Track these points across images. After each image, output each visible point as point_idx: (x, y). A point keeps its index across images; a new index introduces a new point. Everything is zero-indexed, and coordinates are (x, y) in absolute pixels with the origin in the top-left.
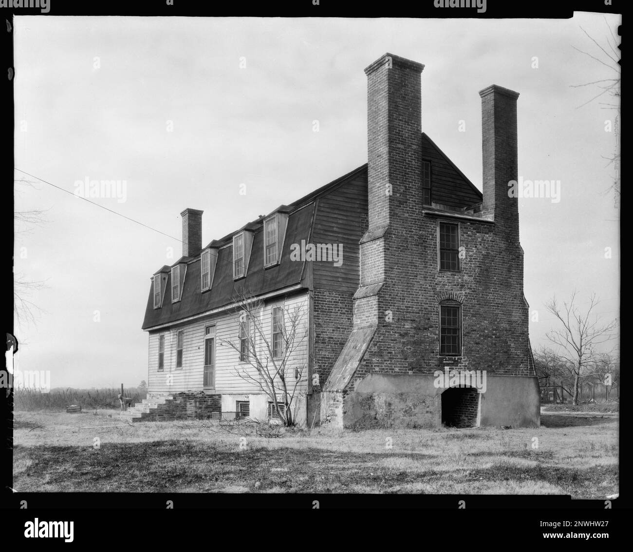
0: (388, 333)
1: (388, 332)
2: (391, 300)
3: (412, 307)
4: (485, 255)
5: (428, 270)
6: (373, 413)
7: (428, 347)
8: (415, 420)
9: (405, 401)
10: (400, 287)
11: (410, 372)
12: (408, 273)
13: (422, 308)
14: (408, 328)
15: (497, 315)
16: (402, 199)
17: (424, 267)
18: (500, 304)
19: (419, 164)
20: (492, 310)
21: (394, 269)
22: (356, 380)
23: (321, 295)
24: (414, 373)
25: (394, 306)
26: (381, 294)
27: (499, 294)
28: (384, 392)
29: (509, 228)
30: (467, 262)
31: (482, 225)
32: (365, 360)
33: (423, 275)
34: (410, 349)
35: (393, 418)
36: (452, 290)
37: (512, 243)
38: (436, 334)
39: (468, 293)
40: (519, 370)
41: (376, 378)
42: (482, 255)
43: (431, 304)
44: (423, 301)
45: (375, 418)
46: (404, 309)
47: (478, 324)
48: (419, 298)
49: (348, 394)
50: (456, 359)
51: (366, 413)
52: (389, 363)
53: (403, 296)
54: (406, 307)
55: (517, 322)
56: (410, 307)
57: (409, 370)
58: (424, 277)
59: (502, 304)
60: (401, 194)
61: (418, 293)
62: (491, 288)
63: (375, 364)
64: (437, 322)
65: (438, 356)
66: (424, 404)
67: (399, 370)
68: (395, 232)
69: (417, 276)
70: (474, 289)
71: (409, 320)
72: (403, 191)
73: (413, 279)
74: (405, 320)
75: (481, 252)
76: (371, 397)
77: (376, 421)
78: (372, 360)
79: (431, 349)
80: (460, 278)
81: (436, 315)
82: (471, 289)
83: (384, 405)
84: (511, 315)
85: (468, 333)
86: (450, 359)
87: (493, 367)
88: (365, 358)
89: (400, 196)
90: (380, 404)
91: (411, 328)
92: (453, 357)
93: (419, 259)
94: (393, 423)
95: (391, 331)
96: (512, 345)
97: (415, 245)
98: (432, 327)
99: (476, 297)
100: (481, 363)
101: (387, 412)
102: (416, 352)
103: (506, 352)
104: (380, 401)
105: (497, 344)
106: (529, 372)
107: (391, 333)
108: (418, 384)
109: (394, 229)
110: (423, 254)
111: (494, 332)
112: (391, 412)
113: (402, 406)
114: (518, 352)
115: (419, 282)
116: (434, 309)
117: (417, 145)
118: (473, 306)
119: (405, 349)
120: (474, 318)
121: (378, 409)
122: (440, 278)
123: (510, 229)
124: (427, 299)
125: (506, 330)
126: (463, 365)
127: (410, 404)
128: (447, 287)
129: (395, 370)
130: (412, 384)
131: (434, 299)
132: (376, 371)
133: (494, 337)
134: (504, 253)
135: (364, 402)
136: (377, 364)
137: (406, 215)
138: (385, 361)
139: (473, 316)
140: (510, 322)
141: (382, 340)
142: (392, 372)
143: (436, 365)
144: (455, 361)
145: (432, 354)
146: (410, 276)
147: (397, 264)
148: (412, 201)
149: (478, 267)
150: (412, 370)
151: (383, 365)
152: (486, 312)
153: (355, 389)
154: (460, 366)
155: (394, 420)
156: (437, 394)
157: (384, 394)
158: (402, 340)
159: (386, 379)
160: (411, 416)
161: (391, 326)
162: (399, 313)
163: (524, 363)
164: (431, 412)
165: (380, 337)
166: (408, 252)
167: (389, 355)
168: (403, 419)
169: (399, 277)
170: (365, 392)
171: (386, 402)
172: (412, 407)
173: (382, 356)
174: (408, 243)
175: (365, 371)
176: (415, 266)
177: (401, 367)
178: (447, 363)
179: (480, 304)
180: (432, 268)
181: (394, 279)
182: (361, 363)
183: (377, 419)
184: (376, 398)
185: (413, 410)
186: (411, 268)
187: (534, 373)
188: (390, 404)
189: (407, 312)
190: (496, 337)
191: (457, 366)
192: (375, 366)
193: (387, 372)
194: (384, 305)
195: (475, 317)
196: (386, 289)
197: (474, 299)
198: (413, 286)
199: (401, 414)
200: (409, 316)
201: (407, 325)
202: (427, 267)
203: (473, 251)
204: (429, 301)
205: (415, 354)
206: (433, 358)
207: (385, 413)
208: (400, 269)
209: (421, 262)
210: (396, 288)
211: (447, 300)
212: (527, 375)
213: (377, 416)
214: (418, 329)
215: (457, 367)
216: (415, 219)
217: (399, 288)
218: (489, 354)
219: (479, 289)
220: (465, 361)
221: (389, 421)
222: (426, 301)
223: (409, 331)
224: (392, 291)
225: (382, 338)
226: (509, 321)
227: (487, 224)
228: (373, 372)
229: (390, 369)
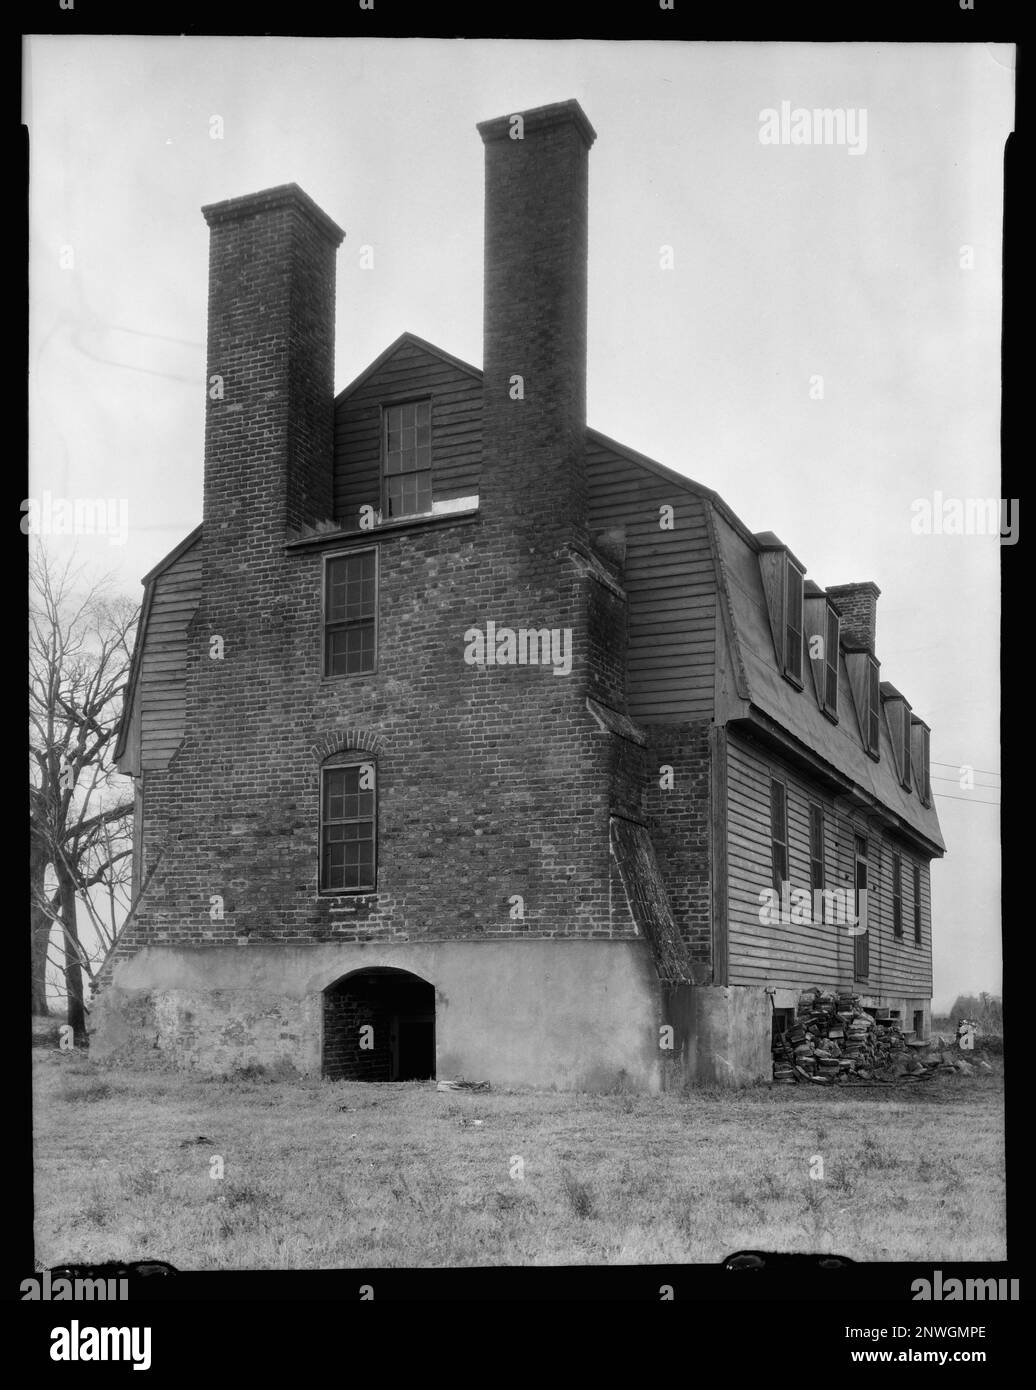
0: (190, 853)
1: (191, 850)
2: (198, 776)
3: (252, 785)
4: (450, 611)
5: (295, 686)
6: (151, 1035)
7: (288, 876)
8: (252, 1054)
9: (224, 1007)
10: (221, 741)
11: (242, 941)
12: (243, 704)
13: (275, 783)
14: (238, 836)
15: (490, 769)
16: (233, 531)
17: (284, 681)
18: (498, 737)
19: (280, 433)
20: (473, 759)
21: (209, 700)
22: (117, 961)
23: (160, 784)
24: (250, 941)
25: (206, 787)
26: (178, 765)
27: (497, 709)
28: (176, 988)
29: (531, 511)
30: (396, 644)
31: (440, 530)
32: (136, 917)
33: (281, 700)
34: (243, 884)
35: (195, 1048)
36: (352, 724)
37: (542, 552)
38: (311, 843)
39: (396, 725)
40: (573, 920)
41: (159, 954)
42: (439, 613)
43: (301, 769)
44: (278, 764)
45: (155, 1047)
46: (229, 792)
47: (425, 802)
48: (268, 759)
49: (99, 993)
50: (363, 902)
51: (135, 1033)
52: (191, 922)
53: (229, 761)
54: (235, 786)
55: (563, 780)
56: (244, 785)
57: (238, 935)
58: (284, 706)
59: (507, 736)
60: (231, 519)
61: (267, 747)
62: (470, 698)
63: (159, 925)
64: (314, 812)
65: (317, 898)
66: (275, 1016)
67: (214, 935)
68: (215, 615)
69: (264, 708)
70: (413, 710)
71: (243, 816)
72: (237, 512)
73: (255, 715)
74: (230, 816)
75: (435, 607)
76: (148, 998)
77: (158, 1051)
78: (152, 917)
79: (298, 881)
80: (375, 689)
81: (313, 793)
82: (404, 711)
83: (175, 1017)
84: (540, 762)
85: (394, 830)
86: (346, 903)
87: (477, 915)
88: (137, 912)
89: (229, 525)
90: (166, 1014)
91: (246, 834)
92: (355, 898)
93: (271, 663)
94: (196, 1058)
95: (198, 847)
96: (547, 849)
97: (262, 633)
98: (299, 825)
99: (418, 730)
100: (437, 909)
101: (183, 1033)
102: (258, 890)
103: (525, 872)
104: (168, 1007)
105: (491, 853)
106: (611, 924)
107: (199, 851)
108: (259, 967)
109: (212, 609)
110: (281, 650)
111: (480, 818)
112: (192, 1033)
113: (220, 1019)
114: (570, 869)
115: (269, 720)
116: (306, 781)
117: (277, 388)
118: (411, 757)
119: (231, 886)
120: (413, 789)
121: (161, 1025)
122: (324, 702)
123: (532, 515)
124: (290, 757)
125: (524, 809)
126: (383, 915)
127: (239, 1018)
128: (338, 719)
129: (205, 938)
130: (243, 967)
131: (309, 756)
132: (159, 941)
133: (478, 832)
134: (513, 591)
135: (131, 1010)
136: (164, 925)
137: (243, 567)
138: (182, 916)
139: (411, 782)
140: (538, 785)
141: (175, 869)
142: (197, 941)
143: (309, 921)
144: (359, 906)
145: (299, 894)
146: (247, 710)
147: (216, 688)
148: (259, 528)
149: (427, 647)
150: (247, 935)
151: (177, 926)
152: (451, 767)
153: (113, 982)
154: (374, 919)
155: (198, 1052)
156: (310, 992)
157: (175, 992)
158: (223, 866)
159: (181, 957)
160: (242, 1043)
161: (197, 836)
162: (219, 802)
163: (591, 898)
164: (293, 1037)
165: (171, 863)
166: (244, 655)
167: (192, 901)
168: (220, 1050)
169: (220, 718)
170: (135, 987)
171: (180, 1010)
172: (244, 1024)
173: (174, 905)
174: (245, 633)
175: (138, 942)
176: (260, 684)
177: (219, 929)
178: (339, 914)
179: (430, 749)
180: (306, 679)
181: (208, 725)
182: (129, 925)
183: (159, 1049)
184: (158, 1000)
185: (246, 1030)
186: (251, 690)
187: (632, 927)
188: (189, 1016)
189: (239, 798)
190: (485, 833)
191: (366, 918)
192: (159, 929)
193: (184, 941)
194: (182, 788)
195: (416, 784)
196: (189, 752)
197: (414, 737)
198: (254, 734)
199: (217, 1039)
200: (243, 806)
201: (237, 829)
202: (290, 680)
203: (412, 611)
204: (294, 764)
205: (253, 895)
206: (301, 901)
207: (177, 1035)
208: (223, 699)
209: (276, 670)
210: (211, 744)
211: (342, 751)
212: (607, 934)
213: (160, 1041)
214: (263, 835)
215: (366, 923)
216: (265, 570)
217: (219, 744)
218: (465, 880)
219: (428, 709)
220: (387, 905)
221: (189, 1054)
222: (287, 764)
223: (243, 841)
224: (203, 754)
225: (176, 864)
226: (536, 782)
227: (455, 523)
228: (155, 942)
229: (193, 935)
